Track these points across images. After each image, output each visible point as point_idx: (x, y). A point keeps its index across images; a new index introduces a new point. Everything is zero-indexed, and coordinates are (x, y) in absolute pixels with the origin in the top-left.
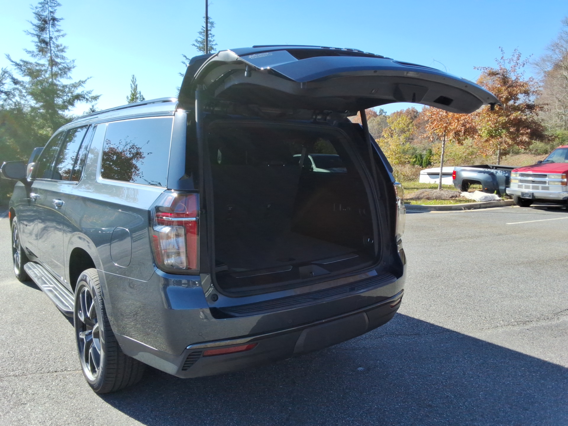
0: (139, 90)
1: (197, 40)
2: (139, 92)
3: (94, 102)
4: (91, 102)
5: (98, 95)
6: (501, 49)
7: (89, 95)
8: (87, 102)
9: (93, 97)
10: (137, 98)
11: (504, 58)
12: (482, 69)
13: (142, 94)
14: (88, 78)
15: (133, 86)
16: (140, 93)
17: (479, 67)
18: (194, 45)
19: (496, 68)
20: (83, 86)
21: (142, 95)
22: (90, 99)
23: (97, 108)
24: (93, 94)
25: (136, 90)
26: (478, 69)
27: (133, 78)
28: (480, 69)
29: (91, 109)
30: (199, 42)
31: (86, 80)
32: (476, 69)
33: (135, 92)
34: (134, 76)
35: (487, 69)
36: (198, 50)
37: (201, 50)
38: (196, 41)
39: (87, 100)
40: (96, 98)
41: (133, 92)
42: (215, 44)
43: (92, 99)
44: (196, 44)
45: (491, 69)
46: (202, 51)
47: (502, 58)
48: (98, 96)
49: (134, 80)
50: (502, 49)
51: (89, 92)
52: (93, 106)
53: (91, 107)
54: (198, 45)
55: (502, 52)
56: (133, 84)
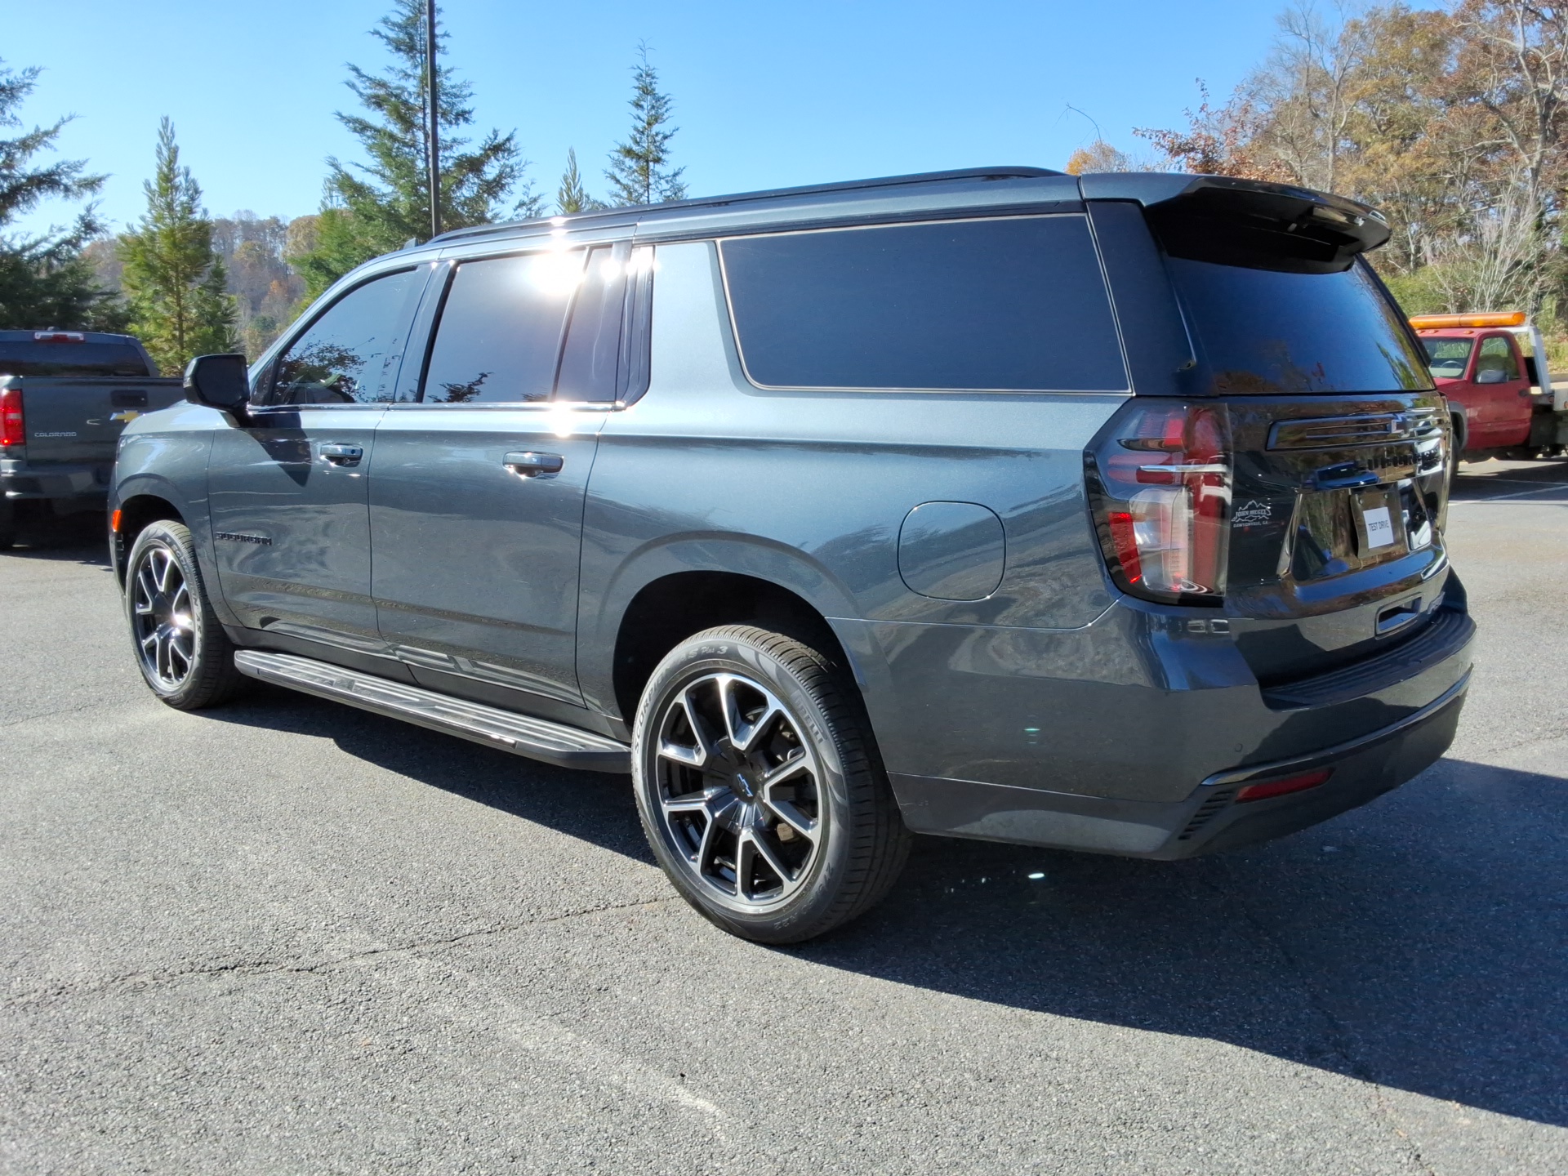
0: (181, 163)
1: (387, 18)
2: (182, 170)
3: (88, 197)
4: (79, 195)
5: (100, 175)
6: (1199, 83)
7: (74, 174)
8: (66, 196)
9: (85, 180)
10: (177, 188)
11: (1209, 109)
12: (1153, 137)
13: (192, 176)
14: (63, 121)
15: (165, 153)
16: (187, 174)
17: (1147, 130)
18: (378, 33)
19: (1186, 133)
20: (51, 147)
21: (194, 181)
22: (75, 188)
23: (102, 215)
24: (86, 173)
25: (175, 163)
26: (1143, 135)
27: (165, 127)
28: (1147, 136)
29: (82, 218)
30: (394, 24)
31: (57, 128)
32: (1140, 136)
33: (171, 169)
34: (167, 119)
35: (1165, 136)
36: (390, 48)
37: (400, 50)
38: (386, 21)
39: (67, 189)
40: (92, 184)
41: (165, 170)
42: (442, 33)
43: (80, 186)
44: (385, 30)
45: (1177, 135)
46: (402, 54)
47: (1202, 109)
48: (100, 180)
49: (167, 133)
50: (1203, 85)
51: (76, 167)
52: (89, 210)
53: (83, 212)
54: (392, 35)
55: (1202, 93)
56: (165, 145)
